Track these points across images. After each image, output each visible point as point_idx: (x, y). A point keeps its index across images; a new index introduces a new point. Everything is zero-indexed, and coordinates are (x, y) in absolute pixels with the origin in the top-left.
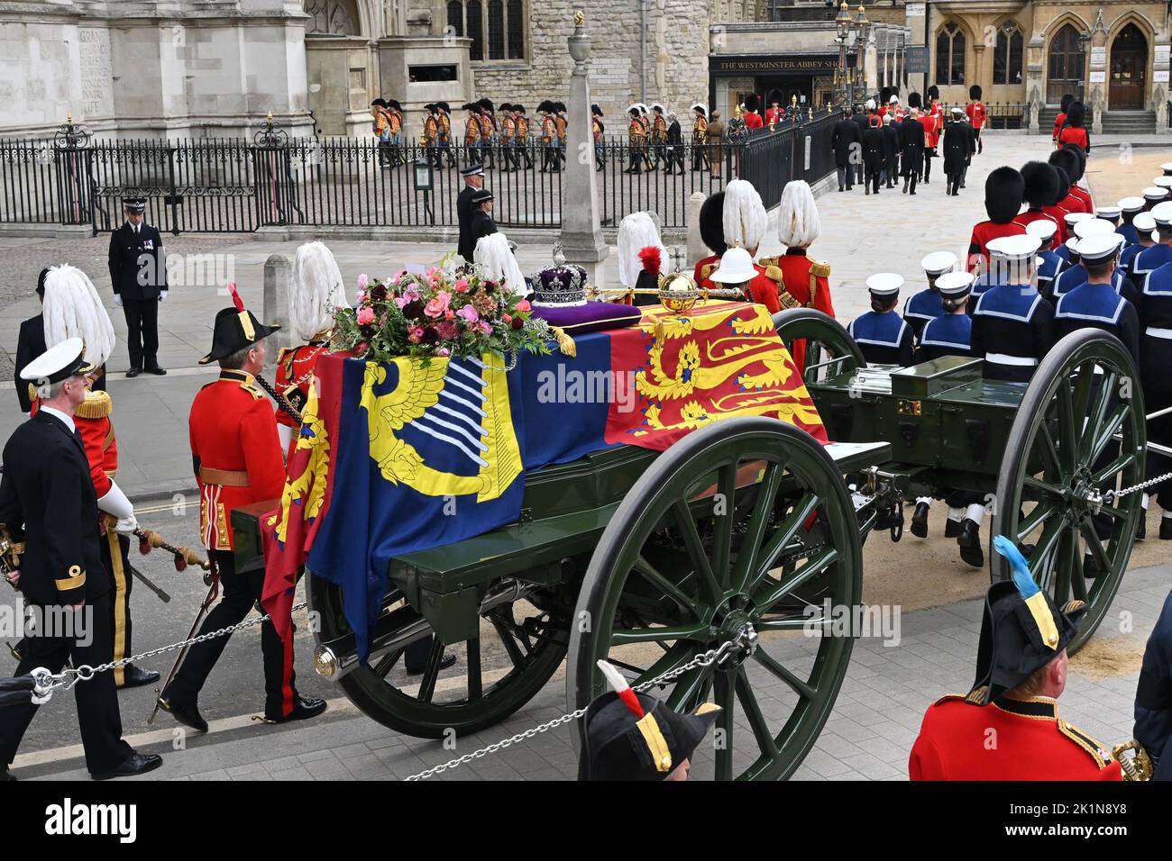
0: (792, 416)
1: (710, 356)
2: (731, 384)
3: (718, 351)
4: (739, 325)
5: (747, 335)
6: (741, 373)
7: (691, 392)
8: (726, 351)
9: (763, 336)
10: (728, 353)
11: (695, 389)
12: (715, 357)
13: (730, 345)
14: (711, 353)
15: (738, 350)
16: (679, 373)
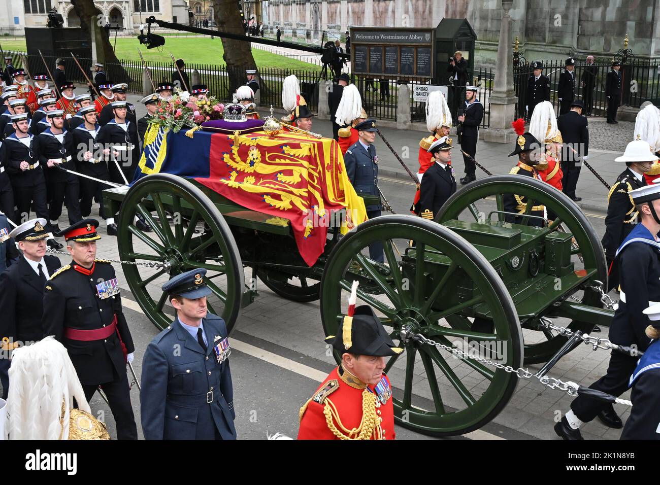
0: (290, 200)
1: (267, 159)
2: (274, 176)
3: (273, 158)
4: (287, 150)
5: (290, 155)
6: (280, 172)
7: (253, 172)
8: (277, 160)
9: (298, 158)
10: (277, 161)
11: (255, 171)
12: (269, 160)
13: (280, 157)
14: (268, 157)
15: (282, 161)
16: (248, 161)
